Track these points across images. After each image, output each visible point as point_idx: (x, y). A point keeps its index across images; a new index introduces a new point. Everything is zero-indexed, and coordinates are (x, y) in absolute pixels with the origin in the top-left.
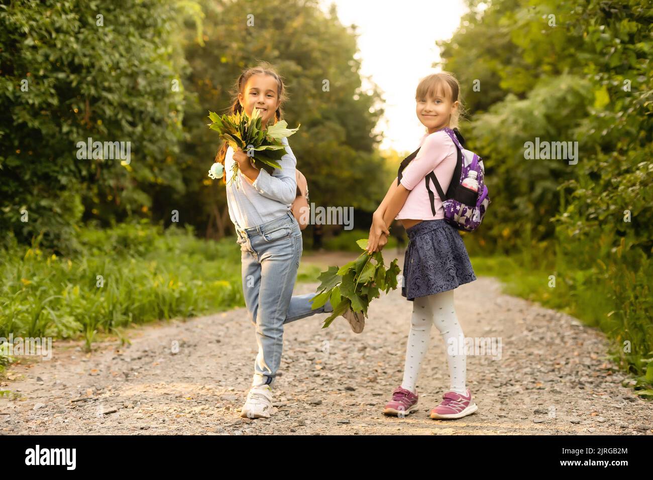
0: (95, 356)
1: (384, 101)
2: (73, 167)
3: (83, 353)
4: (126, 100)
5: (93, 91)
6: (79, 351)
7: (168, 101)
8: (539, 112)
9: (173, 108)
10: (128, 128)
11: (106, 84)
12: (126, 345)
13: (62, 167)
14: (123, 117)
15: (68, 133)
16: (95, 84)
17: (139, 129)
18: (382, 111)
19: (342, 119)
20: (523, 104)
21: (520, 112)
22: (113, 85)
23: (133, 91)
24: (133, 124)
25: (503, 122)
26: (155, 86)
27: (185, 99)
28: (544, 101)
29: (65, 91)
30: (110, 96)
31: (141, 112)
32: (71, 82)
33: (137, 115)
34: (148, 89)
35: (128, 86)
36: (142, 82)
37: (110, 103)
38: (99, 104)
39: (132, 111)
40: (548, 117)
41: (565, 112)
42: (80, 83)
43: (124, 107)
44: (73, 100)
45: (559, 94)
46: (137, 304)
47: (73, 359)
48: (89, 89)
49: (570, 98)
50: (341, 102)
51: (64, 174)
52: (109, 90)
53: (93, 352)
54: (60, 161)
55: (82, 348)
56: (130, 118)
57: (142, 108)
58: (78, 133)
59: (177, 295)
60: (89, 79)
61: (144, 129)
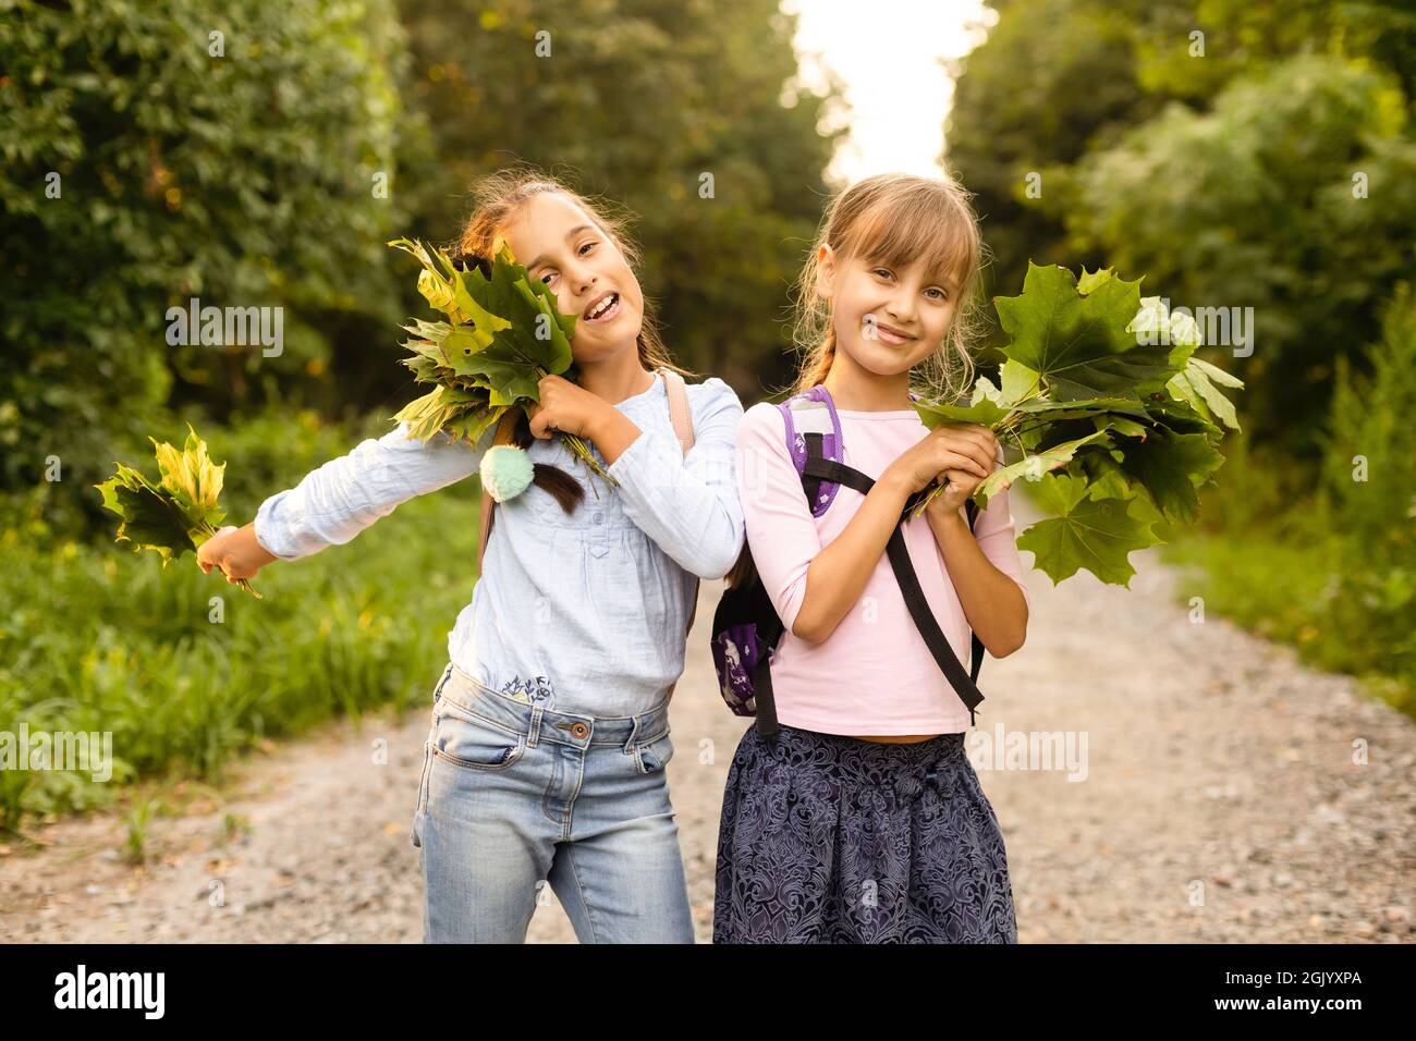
0: (152, 878)
1: (849, 107)
2: (123, 307)
3: (120, 869)
4: (250, 138)
5: (166, 120)
6: (112, 862)
7: (355, 136)
8: (1244, 147)
9: (365, 153)
10: (258, 208)
11: (200, 101)
12: (239, 835)
13: (97, 307)
14: (245, 182)
15: (109, 225)
16: (171, 101)
17: (284, 211)
18: (845, 131)
19: (758, 150)
20: (1204, 129)
21: (1199, 149)
22: (218, 103)
23: (268, 115)
24: (270, 197)
25: (1158, 172)
26: (321, 103)
27: (398, 129)
28: (1255, 121)
29: (96, 120)
30: (208, 131)
31: (289, 168)
32: (112, 98)
33: (278, 175)
34: (305, 109)
35: (255, 104)
36: (288, 93)
37: (211, 148)
38: (184, 151)
39: (268, 167)
40: (1266, 160)
41: (1305, 146)
42: (135, 99)
43: (246, 155)
44: (121, 142)
45: (1292, 104)
46: (274, 691)
47: (90, 896)
48: (156, 116)
49: (1320, 114)
50: (757, 113)
51: (104, 325)
52: (208, 115)
53: (148, 863)
54: (92, 292)
55: (119, 850)
56: (260, 182)
57: (291, 157)
58: (136, 224)
59: (378, 652)
60: (157, 89)
61: (298, 207)
